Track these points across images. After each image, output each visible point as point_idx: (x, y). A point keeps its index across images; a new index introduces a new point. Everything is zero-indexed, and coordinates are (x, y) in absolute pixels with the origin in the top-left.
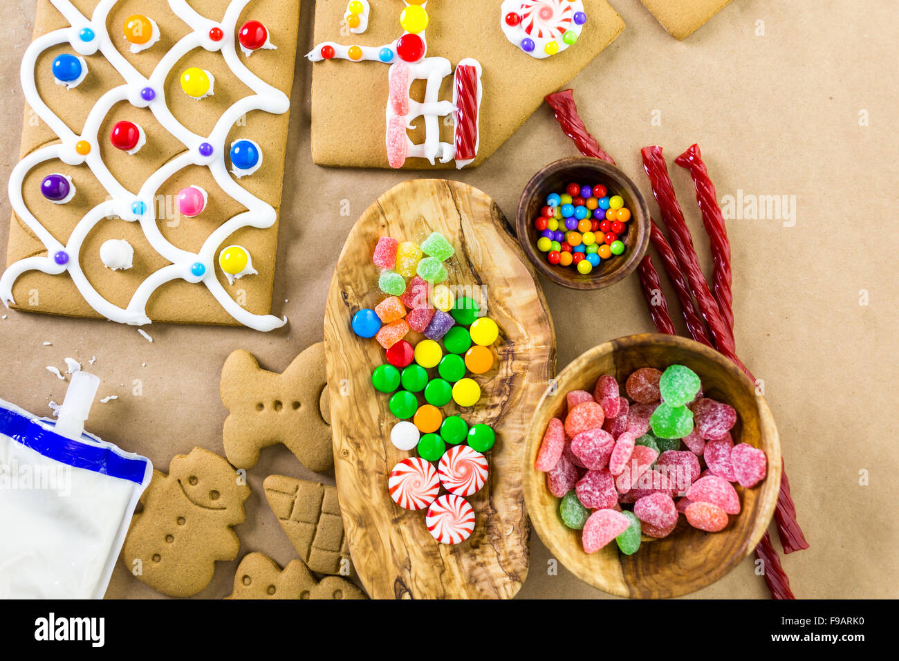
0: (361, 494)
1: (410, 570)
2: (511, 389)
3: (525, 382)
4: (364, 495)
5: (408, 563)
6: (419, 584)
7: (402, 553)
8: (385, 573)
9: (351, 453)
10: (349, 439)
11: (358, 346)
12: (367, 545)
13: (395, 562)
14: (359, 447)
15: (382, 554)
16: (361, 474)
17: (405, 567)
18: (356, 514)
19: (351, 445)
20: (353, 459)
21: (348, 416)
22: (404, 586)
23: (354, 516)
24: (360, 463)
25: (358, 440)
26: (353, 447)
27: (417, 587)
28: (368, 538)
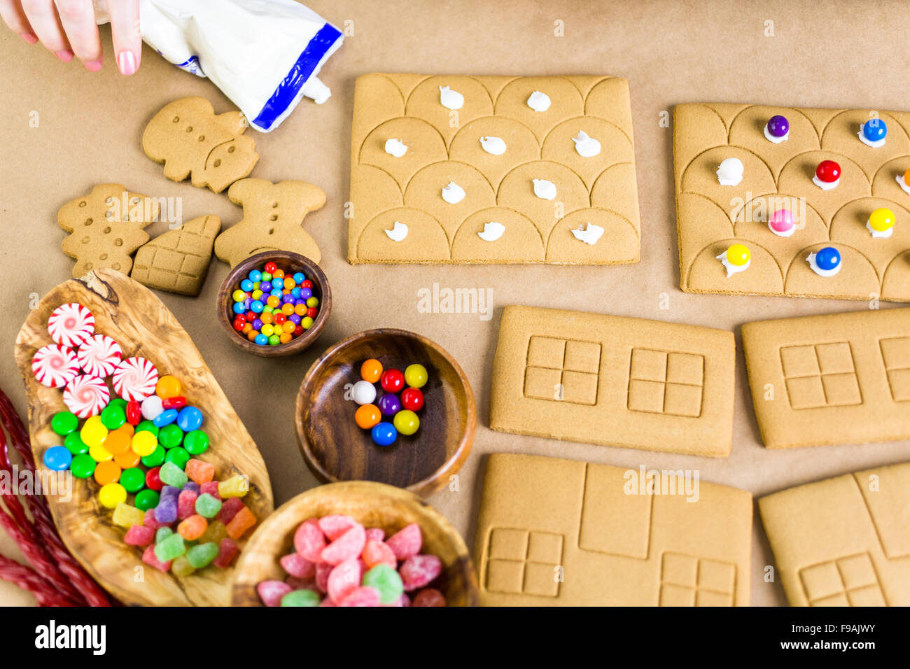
0: (176, 351)
1: (112, 315)
2: (86, 488)
3: (77, 496)
4: (172, 351)
5: (115, 320)
6: (100, 310)
7: (124, 325)
8: (130, 302)
9: (196, 377)
10: (203, 385)
11: (229, 459)
12: (152, 315)
13: (125, 315)
14: (192, 385)
15: (138, 315)
16: (182, 365)
17: (116, 316)
18: (171, 333)
19: (199, 382)
20: (193, 373)
21: (212, 402)
22: (110, 301)
23: (172, 330)
24: (186, 373)
25: (195, 389)
26: (197, 382)
27: (100, 306)
28: (154, 320)
